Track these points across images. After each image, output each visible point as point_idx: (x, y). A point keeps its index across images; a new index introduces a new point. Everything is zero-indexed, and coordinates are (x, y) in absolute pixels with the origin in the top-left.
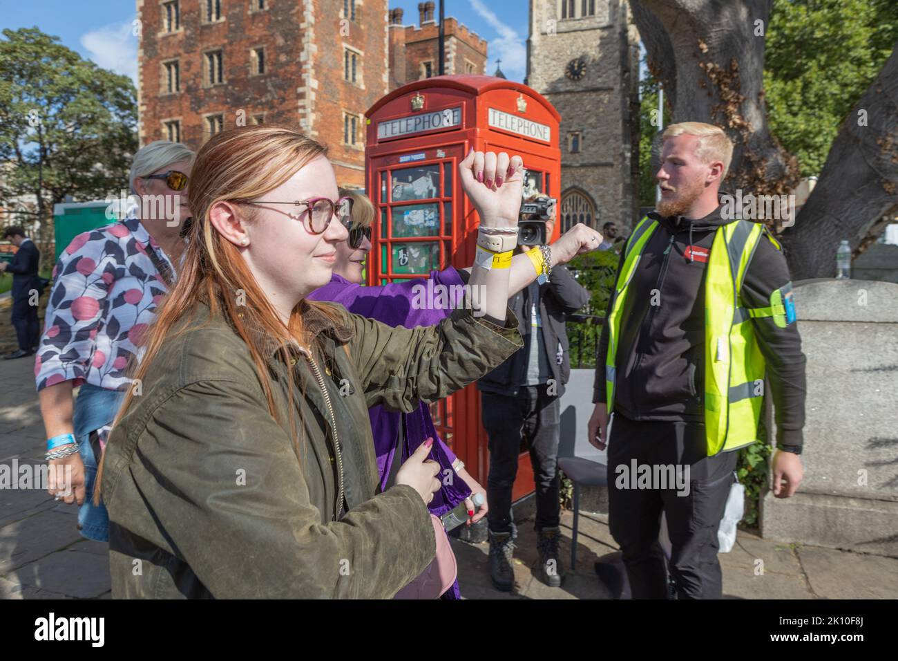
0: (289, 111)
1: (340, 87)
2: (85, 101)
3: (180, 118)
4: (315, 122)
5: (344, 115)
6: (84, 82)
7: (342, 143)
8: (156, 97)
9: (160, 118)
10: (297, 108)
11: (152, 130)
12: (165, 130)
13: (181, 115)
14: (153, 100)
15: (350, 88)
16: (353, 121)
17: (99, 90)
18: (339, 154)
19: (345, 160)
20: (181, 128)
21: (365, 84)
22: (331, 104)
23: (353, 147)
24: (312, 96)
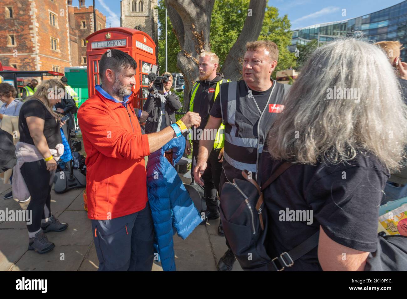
0: (26, 35)
1: (49, 28)
4: (38, 40)
5: (51, 38)
7: (51, 49)
10: (30, 34)
15: (53, 28)
16: (55, 41)
18: (49, 53)
19: (53, 56)
21: (59, 27)
22: (44, 34)
23: (55, 51)
24: (37, 30)
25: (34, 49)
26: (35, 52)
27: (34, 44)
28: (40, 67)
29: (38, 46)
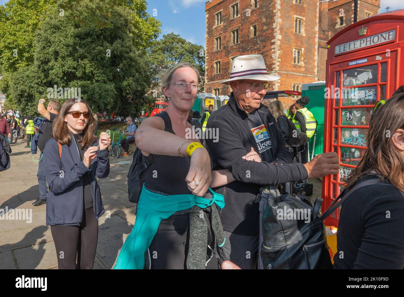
0: (267, 51)
1: (293, 37)
2: (187, 58)
3: (221, 60)
4: (279, 55)
5: (294, 50)
6: (187, 50)
7: (293, 63)
8: (212, 53)
9: (213, 61)
10: (271, 49)
11: (210, 66)
12: (215, 65)
13: (221, 58)
14: (211, 54)
15: (298, 36)
16: (299, 52)
17: (191, 52)
18: (291, 69)
19: (294, 71)
20: (221, 64)
21: (305, 33)
22: (287, 46)
23: (298, 64)
24: (278, 43)
25: (273, 66)
26: (274, 70)
27: (274, 60)
28: (278, 86)
29: (278, 61)
